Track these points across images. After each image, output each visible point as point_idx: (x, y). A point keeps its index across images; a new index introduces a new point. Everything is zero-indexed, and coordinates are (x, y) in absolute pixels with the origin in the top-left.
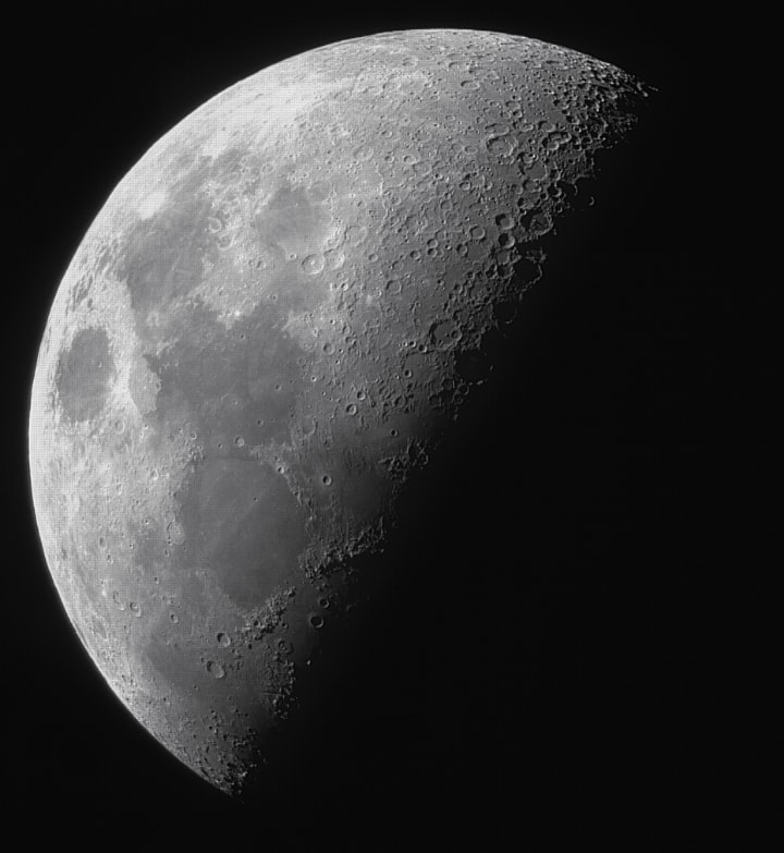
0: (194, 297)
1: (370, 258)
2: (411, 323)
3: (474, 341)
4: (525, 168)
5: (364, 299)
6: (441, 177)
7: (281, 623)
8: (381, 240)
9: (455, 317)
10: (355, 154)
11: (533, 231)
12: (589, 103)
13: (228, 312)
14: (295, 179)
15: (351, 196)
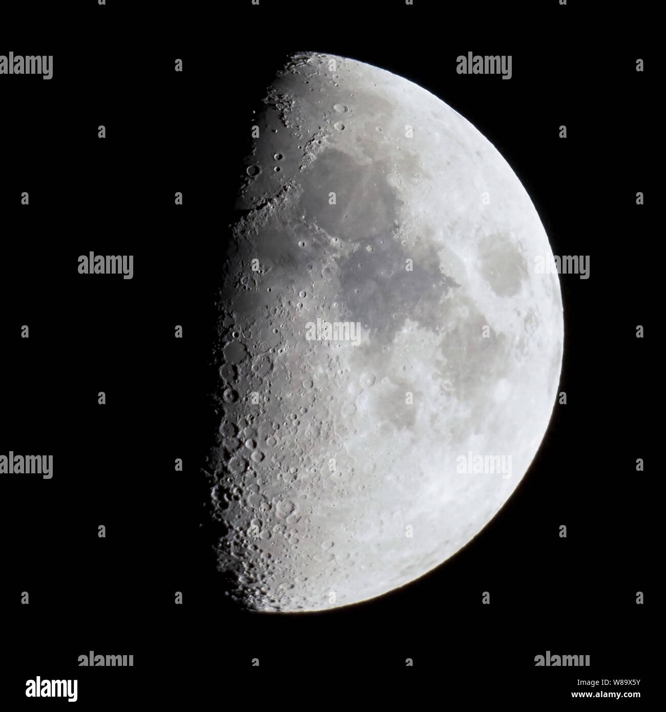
0: (440, 334)
1: (332, 398)
2: (287, 364)
3: (243, 369)
4: (263, 500)
5: (324, 368)
6: (312, 470)
7: (303, 148)
8: (330, 411)
9: (261, 380)
10: (375, 466)
11: (238, 458)
12: (251, 566)
13: (412, 330)
14: (407, 434)
15: (363, 435)
